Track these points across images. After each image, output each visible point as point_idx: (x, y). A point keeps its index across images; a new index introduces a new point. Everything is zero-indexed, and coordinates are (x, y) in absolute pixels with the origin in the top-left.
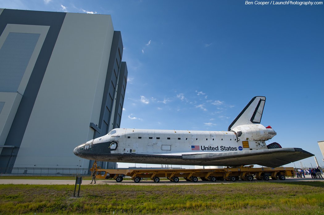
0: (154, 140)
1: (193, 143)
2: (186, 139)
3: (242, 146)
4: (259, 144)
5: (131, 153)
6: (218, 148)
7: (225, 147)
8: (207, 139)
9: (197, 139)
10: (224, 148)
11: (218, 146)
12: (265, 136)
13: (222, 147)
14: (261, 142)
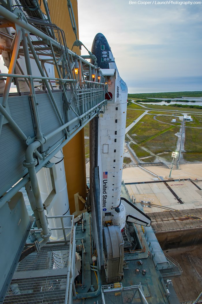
0: (113, 137)
1: (110, 173)
2: (114, 167)
6: (105, 193)
7: (106, 198)
8: (113, 185)
9: (114, 176)
11: (107, 193)
13: (106, 196)
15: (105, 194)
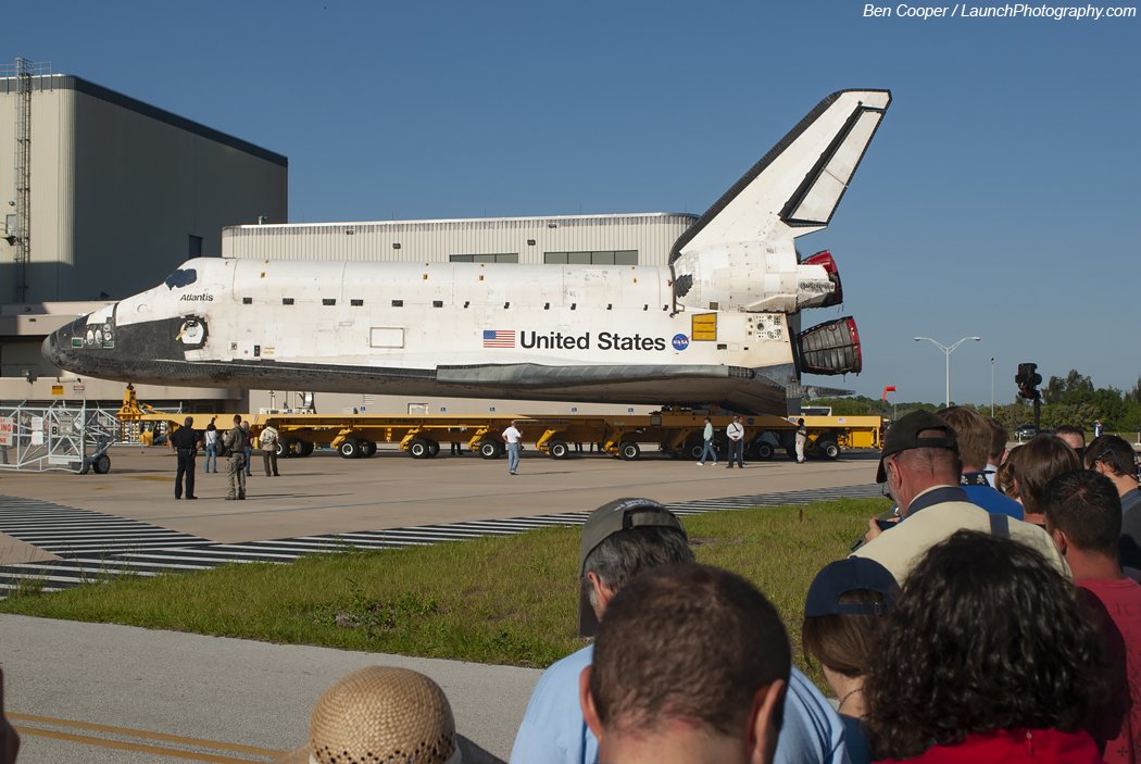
0: (343, 309)
1: (490, 321)
2: (466, 306)
3: (688, 334)
4: (760, 326)
5: (258, 358)
6: (587, 339)
7: (616, 338)
8: (547, 307)
9: (507, 306)
10: (613, 342)
11: (588, 334)
12: (784, 296)
13: (604, 337)
14: (770, 317)
15: (594, 341)
